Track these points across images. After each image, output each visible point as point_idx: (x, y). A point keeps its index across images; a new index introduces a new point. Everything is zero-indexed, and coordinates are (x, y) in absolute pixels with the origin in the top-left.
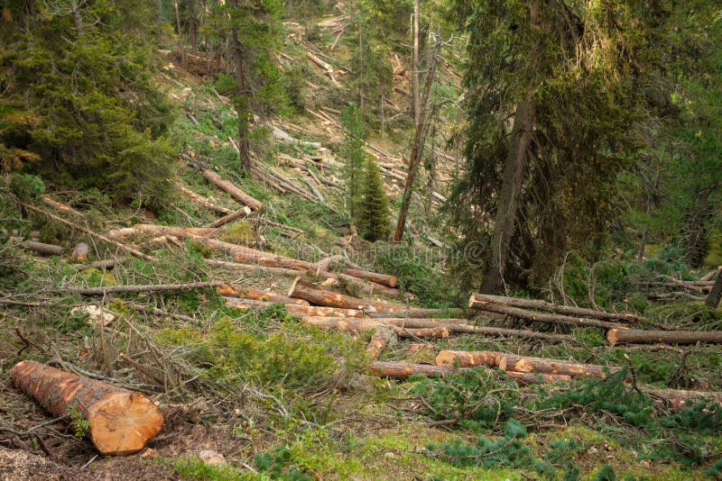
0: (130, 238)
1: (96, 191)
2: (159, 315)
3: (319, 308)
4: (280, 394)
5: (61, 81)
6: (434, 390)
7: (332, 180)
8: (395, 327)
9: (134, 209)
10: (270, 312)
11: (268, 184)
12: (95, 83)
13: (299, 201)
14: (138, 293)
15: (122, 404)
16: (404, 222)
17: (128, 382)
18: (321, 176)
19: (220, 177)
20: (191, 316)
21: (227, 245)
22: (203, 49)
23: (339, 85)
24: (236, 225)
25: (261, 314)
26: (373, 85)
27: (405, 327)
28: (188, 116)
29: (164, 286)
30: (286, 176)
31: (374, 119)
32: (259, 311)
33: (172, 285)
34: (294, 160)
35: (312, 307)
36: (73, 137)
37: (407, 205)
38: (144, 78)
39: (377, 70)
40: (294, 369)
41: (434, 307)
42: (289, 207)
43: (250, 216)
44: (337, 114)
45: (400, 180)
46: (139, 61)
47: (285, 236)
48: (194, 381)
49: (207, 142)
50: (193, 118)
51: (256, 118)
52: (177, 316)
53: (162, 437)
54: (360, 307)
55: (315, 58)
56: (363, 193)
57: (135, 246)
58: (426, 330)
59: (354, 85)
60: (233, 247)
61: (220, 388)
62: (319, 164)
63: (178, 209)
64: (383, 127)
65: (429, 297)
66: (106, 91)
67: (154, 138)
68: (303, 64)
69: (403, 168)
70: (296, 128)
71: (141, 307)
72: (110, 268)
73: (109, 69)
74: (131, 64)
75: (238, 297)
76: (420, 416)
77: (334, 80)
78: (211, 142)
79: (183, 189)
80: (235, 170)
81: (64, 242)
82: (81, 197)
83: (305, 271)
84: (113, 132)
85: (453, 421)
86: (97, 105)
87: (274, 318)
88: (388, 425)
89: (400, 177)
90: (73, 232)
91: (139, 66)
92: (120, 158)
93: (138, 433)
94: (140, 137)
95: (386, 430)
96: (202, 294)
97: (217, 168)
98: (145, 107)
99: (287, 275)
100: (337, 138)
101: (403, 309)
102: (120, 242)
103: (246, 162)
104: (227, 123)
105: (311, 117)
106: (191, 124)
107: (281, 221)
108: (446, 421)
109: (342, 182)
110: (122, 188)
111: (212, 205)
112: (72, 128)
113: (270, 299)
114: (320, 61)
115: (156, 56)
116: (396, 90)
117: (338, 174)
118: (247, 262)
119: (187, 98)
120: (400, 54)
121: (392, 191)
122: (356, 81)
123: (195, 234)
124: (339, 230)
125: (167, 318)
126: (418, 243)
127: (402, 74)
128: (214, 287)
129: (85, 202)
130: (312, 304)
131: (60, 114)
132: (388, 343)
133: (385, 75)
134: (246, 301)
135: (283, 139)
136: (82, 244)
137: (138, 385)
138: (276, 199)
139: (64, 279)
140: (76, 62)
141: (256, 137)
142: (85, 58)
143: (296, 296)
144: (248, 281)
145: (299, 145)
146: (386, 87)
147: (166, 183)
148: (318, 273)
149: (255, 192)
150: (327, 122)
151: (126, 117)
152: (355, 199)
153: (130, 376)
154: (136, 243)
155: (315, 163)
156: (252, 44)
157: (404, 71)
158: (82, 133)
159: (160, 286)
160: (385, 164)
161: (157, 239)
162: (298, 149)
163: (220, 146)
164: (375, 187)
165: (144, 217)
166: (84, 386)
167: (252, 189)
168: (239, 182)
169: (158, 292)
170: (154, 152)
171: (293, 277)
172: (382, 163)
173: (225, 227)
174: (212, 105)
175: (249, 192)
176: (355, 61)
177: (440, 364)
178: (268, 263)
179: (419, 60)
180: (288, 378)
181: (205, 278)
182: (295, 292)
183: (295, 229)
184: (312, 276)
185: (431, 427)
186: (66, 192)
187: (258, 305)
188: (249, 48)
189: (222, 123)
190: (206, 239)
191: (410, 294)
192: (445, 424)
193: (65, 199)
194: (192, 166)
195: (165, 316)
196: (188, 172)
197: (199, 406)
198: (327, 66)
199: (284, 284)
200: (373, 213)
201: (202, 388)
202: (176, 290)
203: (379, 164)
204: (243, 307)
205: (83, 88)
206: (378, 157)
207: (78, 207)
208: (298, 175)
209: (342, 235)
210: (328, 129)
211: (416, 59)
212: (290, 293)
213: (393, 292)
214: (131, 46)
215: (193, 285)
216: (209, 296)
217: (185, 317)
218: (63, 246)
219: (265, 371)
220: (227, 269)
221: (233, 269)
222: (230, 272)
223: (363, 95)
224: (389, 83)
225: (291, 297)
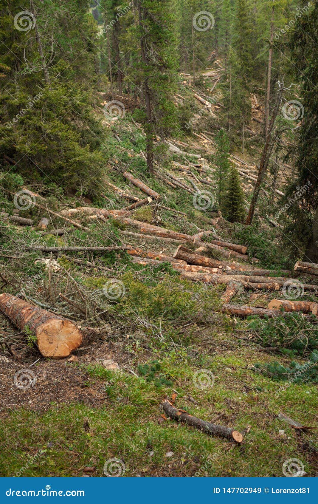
0: (75, 216)
1: (55, 185)
2: (90, 266)
3: (193, 266)
4: (159, 324)
5: (35, 114)
6: (263, 327)
7: (207, 180)
8: (243, 281)
9: (78, 197)
10: (161, 268)
11: (164, 182)
12: (55, 115)
13: (184, 193)
14: (77, 252)
15: (57, 326)
16: (253, 210)
17: (64, 311)
18: (200, 177)
19: (133, 177)
20: (110, 268)
21: (136, 222)
22: (126, 92)
23: (215, 116)
24: (142, 209)
25: (155, 269)
26: (238, 116)
27: (250, 282)
28: (114, 136)
29: (94, 248)
30: (177, 177)
31: (238, 139)
32: (154, 267)
33: (99, 248)
34: (182, 166)
35: (188, 265)
36: (41, 150)
37: (256, 199)
38: (87, 112)
39: (241, 106)
40: (170, 308)
41: (272, 268)
42: (178, 198)
43: (151, 203)
44: (212, 135)
45: (254, 181)
46: (84, 101)
47: (174, 217)
48: (105, 313)
49: (126, 153)
50: (118, 137)
51: (158, 138)
52: (101, 267)
53: (82, 349)
54: (220, 267)
55: (199, 97)
56: (227, 190)
57: (77, 220)
58: (264, 284)
59: (225, 116)
60: (140, 223)
61: (121, 319)
62: (199, 169)
63: (105, 197)
64: (244, 144)
65: (268, 261)
66: (62, 120)
67: (92, 151)
68: (191, 102)
69: (256, 173)
70: (185, 145)
71: (79, 260)
72: (61, 235)
73: (65, 106)
74: (78, 102)
75: (140, 257)
76: (254, 344)
77: (211, 112)
78: (129, 153)
79: (110, 184)
80: (144, 172)
81: (33, 217)
82: (45, 188)
83: (186, 241)
84: (65, 147)
85: (275, 348)
86: (56, 129)
87: (163, 271)
88: (231, 348)
89: (253, 179)
90: (39, 211)
91: (83, 104)
92: (70, 164)
93: (66, 345)
94: (82, 150)
95: (230, 352)
96: (118, 254)
97: (131, 171)
98: (87, 131)
99: (174, 243)
100: (212, 152)
101: (249, 269)
102: (68, 218)
103: (151, 167)
104: (140, 141)
105: (195, 137)
106: (117, 141)
107: (172, 207)
108: (271, 348)
109: (214, 182)
110: (71, 183)
111: (127, 195)
112: (41, 144)
113: (162, 259)
114: (202, 100)
115: (96, 96)
116: (254, 119)
117: (211, 176)
118: (148, 234)
119: (115, 124)
120: (257, 95)
121: (247, 188)
122: (227, 114)
123: (115, 214)
124: (210, 214)
125: (95, 269)
126: (263, 225)
127: (258, 109)
128: (125, 250)
129: (48, 191)
130: (188, 263)
131: (34, 135)
132: (237, 292)
133: (246, 109)
134: (145, 259)
135: (176, 152)
136: (45, 218)
137: (70, 314)
138: (169, 192)
139: (32, 241)
140: (44, 102)
141: (158, 151)
142: (50, 99)
143: (178, 257)
144: (148, 246)
145: (186, 157)
146: (246, 117)
147: (98, 180)
148: (194, 242)
149: (156, 187)
150: (206, 141)
151: (74, 137)
152: (222, 194)
153: (66, 307)
154: (78, 219)
155: (196, 169)
156: (157, 88)
157: (259, 107)
158: (47, 147)
159: (91, 248)
160: (244, 170)
161: (91, 217)
162: (185, 158)
163: (135, 156)
164: (235, 186)
165: (84, 202)
166: (36, 313)
167: (154, 185)
168: (146, 181)
169: (90, 251)
170: (91, 160)
171: (177, 244)
172: (241, 169)
173: (135, 210)
174: (130, 129)
175: (151, 187)
176: (226, 100)
177: (271, 308)
178: (162, 235)
179: (270, 99)
180: (166, 314)
181: (119, 244)
182: (178, 255)
183: (181, 212)
184: (190, 244)
185: (260, 351)
186: (36, 185)
187: (153, 262)
188: (155, 91)
189: (136, 141)
190: (122, 218)
191: (256, 259)
192: (270, 350)
193: (35, 190)
194: (116, 170)
195: (94, 267)
196: (113, 173)
197: (106, 330)
198: (207, 103)
199: (171, 249)
200: (233, 203)
201: (109, 318)
202: (101, 251)
203: (240, 170)
204: (144, 263)
205: (48, 118)
206: (239, 165)
207: (43, 195)
208: (185, 176)
209: (212, 217)
210: (206, 145)
211: (268, 99)
212: (175, 255)
213: (244, 257)
214: (79, 91)
215: (112, 248)
216: (122, 255)
217: (106, 268)
218: (33, 219)
219: (151, 308)
220: (135, 237)
221: (138, 238)
222: (137, 240)
223: (230, 123)
224: (249, 115)
225: (176, 258)
